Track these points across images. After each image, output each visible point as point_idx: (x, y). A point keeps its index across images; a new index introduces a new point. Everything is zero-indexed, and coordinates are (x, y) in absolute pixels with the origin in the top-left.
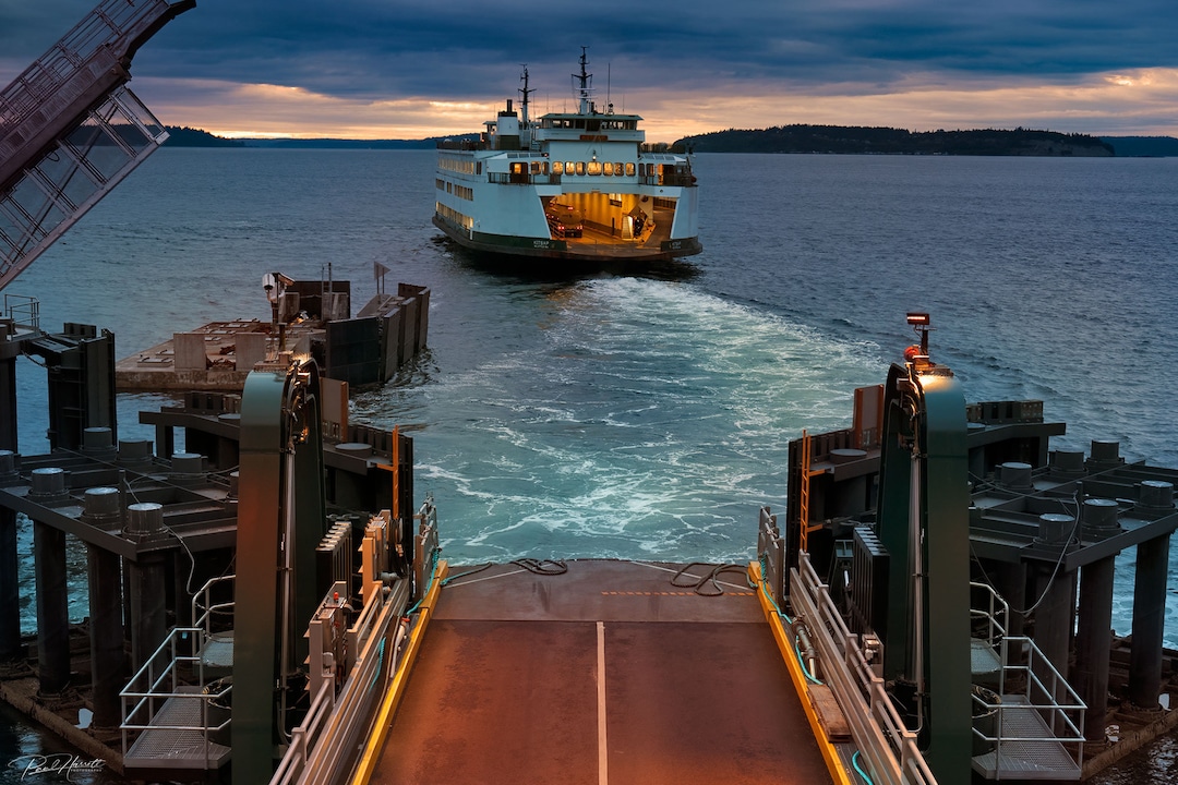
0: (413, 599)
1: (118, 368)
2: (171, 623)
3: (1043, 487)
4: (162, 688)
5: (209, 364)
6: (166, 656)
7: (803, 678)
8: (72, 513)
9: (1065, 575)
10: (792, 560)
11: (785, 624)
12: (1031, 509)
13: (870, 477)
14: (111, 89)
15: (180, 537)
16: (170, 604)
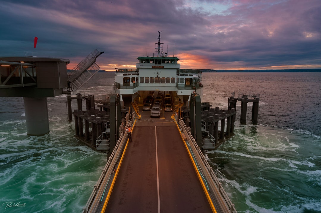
0: (132, 123)
1: (95, 100)
2: (102, 132)
3: (210, 113)
4: (101, 140)
5: (106, 99)
6: (102, 136)
7: (181, 132)
8: (89, 118)
9: (212, 123)
10: (179, 118)
11: (178, 126)
12: (208, 116)
13: (189, 112)
14: (93, 63)
15: (103, 121)
16: (102, 129)
